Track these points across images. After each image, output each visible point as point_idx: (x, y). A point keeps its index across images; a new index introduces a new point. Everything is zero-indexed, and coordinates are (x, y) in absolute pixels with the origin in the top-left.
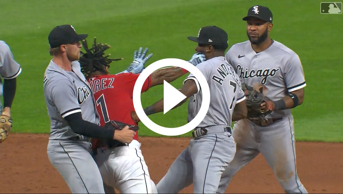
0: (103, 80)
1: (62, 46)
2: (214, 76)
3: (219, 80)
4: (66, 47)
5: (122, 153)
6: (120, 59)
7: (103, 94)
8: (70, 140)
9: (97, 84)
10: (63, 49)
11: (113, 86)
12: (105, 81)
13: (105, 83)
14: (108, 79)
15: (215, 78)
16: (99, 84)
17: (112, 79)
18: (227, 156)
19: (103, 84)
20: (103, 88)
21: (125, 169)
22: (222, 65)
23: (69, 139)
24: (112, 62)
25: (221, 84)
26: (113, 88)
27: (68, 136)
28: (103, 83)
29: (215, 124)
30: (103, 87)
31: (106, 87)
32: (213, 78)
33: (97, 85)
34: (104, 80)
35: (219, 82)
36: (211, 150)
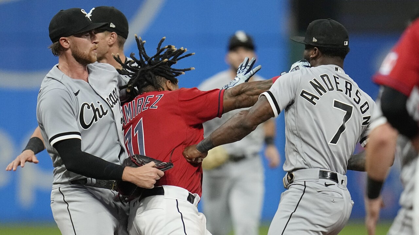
0: (148, 97)
1: (62, 40)
2: (303, 92)
3: (310, 97)
4: (68, 41)
5: (153, 205)
6: (189, 70)
7: (142, 118)
8: (72, 184)
9: (140, 103)
10: (65, 45)
12: (149, 100)
13: (149, 102)
14: (155, 96)
15: (304, 94)
17: (159, 97)
18: (321, 216)
19: (146, 103)
20: (143, 109)
21: (157, 230)
22: (322, 77)
23: (72, 182)
24: (181, 74)
25: (315, 104)
26: (156, 108)
27: (70, 177)
28: (146, 101)
29: (306, 167)
31: (148, 107)
32: (302, 95)
33: (139, 105)
35: (311, 101)
36: (294, 206)
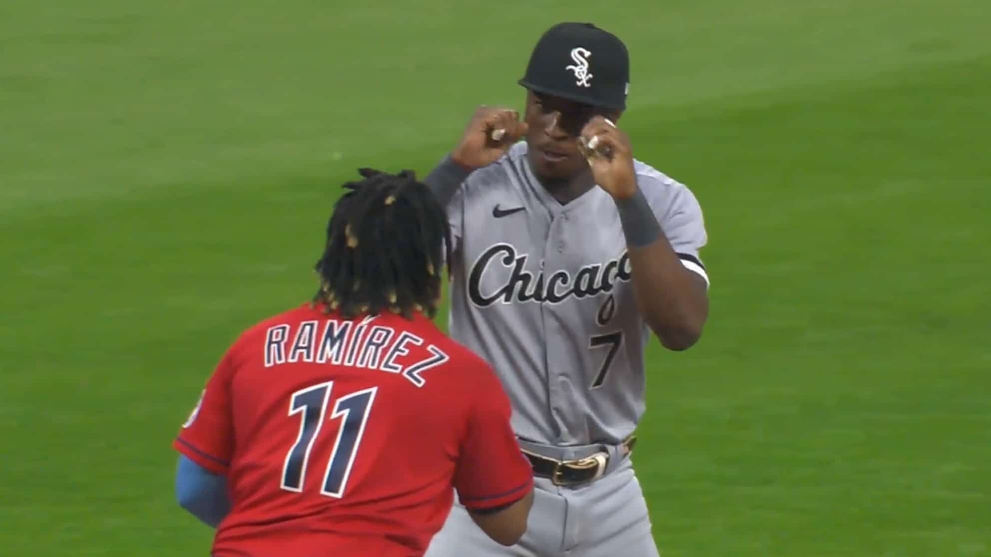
0: (406, 337)
7: (374, 390)
9: (378, 339)
11: (423, 381)
12: (408, 345)
13: (407, 351)
14: (425, 345)
16: (383, 343)
17: (437, 356)
19: (396, 349)
20: (386, 365)
26: (420, 385)
28: (401, 347)
30: (390, 363)
31: (400, 367)
33: (374, 340)
34: (407, 340)
